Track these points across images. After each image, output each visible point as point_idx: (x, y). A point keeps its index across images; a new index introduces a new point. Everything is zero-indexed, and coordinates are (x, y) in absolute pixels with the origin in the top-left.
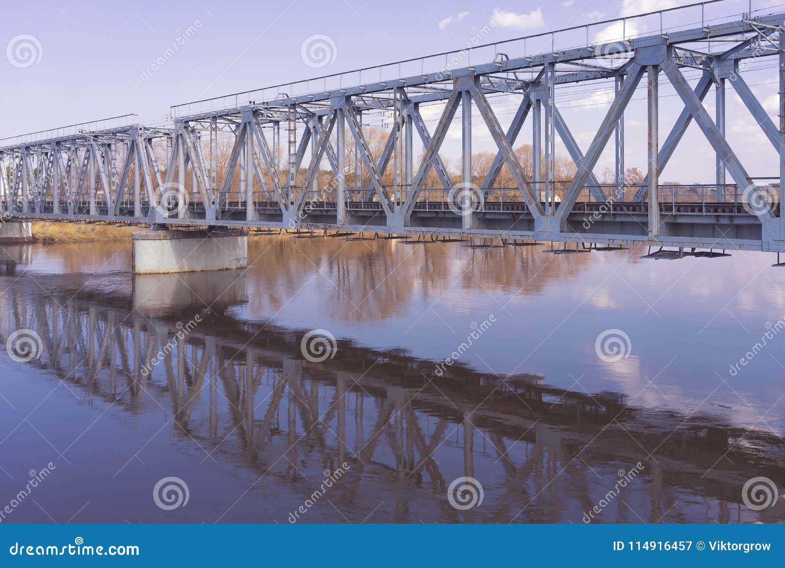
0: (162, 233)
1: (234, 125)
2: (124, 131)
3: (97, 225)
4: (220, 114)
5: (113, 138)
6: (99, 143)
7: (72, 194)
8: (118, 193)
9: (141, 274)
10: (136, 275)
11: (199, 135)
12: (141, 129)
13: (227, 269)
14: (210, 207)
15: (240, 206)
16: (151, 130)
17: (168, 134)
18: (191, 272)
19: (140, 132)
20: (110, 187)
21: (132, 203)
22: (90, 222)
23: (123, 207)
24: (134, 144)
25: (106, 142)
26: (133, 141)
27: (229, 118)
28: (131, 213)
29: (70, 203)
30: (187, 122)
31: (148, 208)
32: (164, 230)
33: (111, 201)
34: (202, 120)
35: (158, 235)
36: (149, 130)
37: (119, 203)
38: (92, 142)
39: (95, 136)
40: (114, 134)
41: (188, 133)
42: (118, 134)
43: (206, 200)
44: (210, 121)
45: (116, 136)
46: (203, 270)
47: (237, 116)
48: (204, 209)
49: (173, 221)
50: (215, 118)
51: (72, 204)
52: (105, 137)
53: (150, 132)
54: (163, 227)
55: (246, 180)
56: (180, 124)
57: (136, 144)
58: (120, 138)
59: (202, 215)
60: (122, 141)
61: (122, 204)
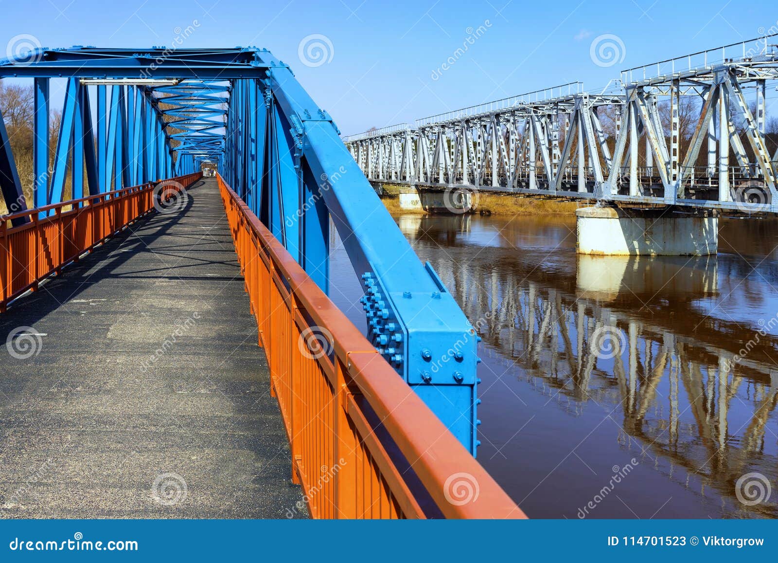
0: (610, 211)
1: (701, 87)
2: (567, 101)
3: (536, 199)
4: (683, 76)
5: (555, 109)
6: (539, 115)
7: (511, 167)
8: (560, 166)
9: (585, 254)
10: (580, 255)
11: (654, 100)
12: (586, 98)
13: (690, 255)
14: (669, 183)
15: (710, 183)
16: (597, 98)
17: (617, 101)
18: (645, 255)
19: (585, 101)
20: (551, 160)
21: (576, 177)
22: (529, 196)
23: (565, 181)
24: (578, 115)
25: (547, 113)
26: (577, 111)
27: (695, 79)
28: (575, 188)
29: (509, 176)
30: (642, 87)
31: (594, 183)
32: (612, 207)
33: (551, 173)
34: (658, 84)
35: (605, 213)
36: (595, 98)
37: (561, 176)
38: (532, 114)
39: (536, 108)
40: (556, 104)
41: (642, 100)
42: (559, 104)
43: (665, 175)
44: (670, 84)
45: (557, 106)
46: (660, 254)
47: (706, 77)
48: (662, 185)
49: (623, 198)
50: (676, 81)
51: (511, 177)
52: (546, 107)
53: (596, 100)
54: (612, 204)
55: (717, 152)
56: (632, 90)
57: (581, 114)
58: (562, 107)
59: (660, 191)
60: (564, 110)
61: (564, 178)
